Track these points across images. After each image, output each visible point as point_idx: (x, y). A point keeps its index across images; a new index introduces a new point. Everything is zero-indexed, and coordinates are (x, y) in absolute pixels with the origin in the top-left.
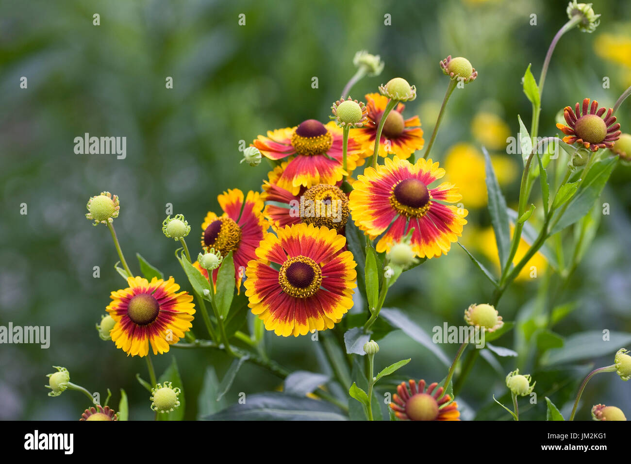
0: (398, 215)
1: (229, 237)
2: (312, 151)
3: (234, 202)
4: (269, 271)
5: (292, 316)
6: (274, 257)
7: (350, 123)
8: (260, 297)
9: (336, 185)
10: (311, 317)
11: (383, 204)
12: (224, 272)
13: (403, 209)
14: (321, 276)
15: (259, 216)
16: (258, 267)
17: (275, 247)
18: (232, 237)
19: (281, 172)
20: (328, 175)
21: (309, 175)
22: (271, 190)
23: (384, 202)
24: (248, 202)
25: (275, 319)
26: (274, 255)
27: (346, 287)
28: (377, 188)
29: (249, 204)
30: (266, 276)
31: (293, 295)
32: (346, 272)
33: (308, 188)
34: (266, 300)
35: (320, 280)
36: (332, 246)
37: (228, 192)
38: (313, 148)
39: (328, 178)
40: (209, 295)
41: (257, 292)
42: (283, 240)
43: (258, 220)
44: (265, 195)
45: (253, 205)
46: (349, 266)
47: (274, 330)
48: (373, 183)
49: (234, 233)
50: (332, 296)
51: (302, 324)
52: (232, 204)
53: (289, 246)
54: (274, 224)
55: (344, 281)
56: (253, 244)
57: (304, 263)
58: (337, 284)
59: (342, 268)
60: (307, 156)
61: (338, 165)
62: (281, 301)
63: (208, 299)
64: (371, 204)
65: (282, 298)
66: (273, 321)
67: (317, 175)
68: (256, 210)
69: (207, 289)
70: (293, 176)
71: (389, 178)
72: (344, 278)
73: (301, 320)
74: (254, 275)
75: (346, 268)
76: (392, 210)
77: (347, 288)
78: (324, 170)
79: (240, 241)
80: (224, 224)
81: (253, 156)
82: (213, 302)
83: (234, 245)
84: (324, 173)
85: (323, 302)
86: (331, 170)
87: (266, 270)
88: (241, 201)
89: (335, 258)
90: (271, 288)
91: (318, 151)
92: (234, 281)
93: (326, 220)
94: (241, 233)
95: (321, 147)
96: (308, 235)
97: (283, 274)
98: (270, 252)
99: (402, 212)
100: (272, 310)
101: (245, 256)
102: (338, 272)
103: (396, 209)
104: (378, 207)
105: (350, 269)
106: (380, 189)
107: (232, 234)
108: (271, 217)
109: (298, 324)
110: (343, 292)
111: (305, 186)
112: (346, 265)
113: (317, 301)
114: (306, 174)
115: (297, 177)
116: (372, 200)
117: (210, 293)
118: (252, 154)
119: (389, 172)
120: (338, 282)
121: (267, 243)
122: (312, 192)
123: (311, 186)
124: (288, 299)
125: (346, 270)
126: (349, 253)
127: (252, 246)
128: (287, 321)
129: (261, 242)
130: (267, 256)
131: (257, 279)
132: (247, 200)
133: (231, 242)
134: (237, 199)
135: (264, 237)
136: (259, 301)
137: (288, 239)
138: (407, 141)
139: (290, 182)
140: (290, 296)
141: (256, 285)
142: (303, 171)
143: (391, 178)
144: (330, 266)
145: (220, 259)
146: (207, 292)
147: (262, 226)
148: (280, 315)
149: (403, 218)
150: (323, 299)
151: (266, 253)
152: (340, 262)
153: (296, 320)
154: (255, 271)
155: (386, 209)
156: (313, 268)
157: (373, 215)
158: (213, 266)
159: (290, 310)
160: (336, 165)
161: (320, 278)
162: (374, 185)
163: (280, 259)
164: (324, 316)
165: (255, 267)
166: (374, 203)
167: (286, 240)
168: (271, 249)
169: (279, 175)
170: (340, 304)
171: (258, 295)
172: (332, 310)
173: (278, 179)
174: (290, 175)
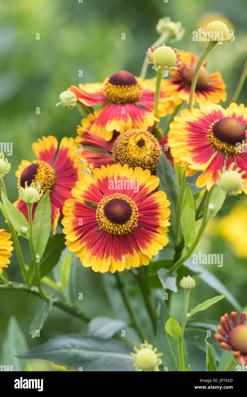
0: (217, 152)
1: (45, 179)
2: (124, 99)
3: (48, 149)
4: (85, 210)
5: (109, 252)
6: (90, 196)
7: (166, 67)
8: (77, 235)
9: (148, 130)
10: (127, 254)
11: (201, 141)
12: (41, 212)
13: (222, 145)
14: (138, 213)
15: (73, 159)
16: (75, 205)
17: (91, 187)
18: (48, 179)
19: (94, 119)
20: (140, 121)
21: (121, 121)
22: (86, 135)
23: (202, 140)
24: (62, 148)
25: (92, 256)
26: (90, 194)
27: (160, 225)
28: (194, 128)
29: (63, 149)
30: (83, 215)
31: (110, 232)
32: (159, 211)
33: (121, 133)
34: (83, 238)
35: (136, 216)
36: (146, 186)
37: (42, 139)
38: (125, 96)
39: (139, 124)
40: (27, 232)
41: (75, 230)
42: (99, 180)
43: (73, 163)
44: (79, 139)
45: (67, 150)
46: (163, 205)
47: (91, 267)
48: (189, 123)
49: (50, 175)
50: (147, 234)
51: (118, 261)
52: (46, 151)
53: (104, 185)
54: (88, 167)
55: (157, 219)
56: (68, 186)
57: (121, 200)
58: (151, 222)
59: (156, 207)
60: (118, 104)
61: (149, 112)
62: (98, 238)
63: (26, 236)
64: (189, 141)
65: (99, 235)
66: (90, 258)
67: (130, 120)
68: (71, 154)
69: (25, 226)
70: (106, 122)
71: (205, 119)
72: (158, 216)
73: (118, 257)
74: (71, 214)
75: (160, 207)
76: (211, 148)
77: (162, 226)
78: (136, 117)
79: (55, 183)
80: (40, 166)
81: (68, 99)
82: (31, 240)
83: (49, 187)
84: (136, 120)
85: (138, 239)
86: (143, 117)
87: (83, 209)
88: (56, 146)
89: (149, 198)
90: (87, 226)
91: (129, 100)
92: (51, 221)
93: (140, 162)
94: (56, 176)
95: (133, 95)
96: (123, 176)
97: (100, 211)
98: (86, 192)
99: (221, 148)
100: (88, 247)
101: (60, 197)
102: (152, 211)
103: (214, 146)
104: (197, 145)
105: (164, 208)
106: (197, 129)
107: (48, 176)
108: (85, 159)
109: (114, 261)
110: (157, 230)
111: (118, 130)
112: (160, 204)
113: (132, 238)
114: (119, 119)
115: (110, 123)
116: (190, 138)
117: (28, 231)
118: (68, 97)
119: (204, 114)
120: (153, 220)
121: (83, 184)
122: (125, 135)
123: (123, 131)
124: (105, 236)
125: (160, 209)
126: (162, 194)
127: (67, 188)
128: (104, 258)
129: (77, 182)
130: (83, 196)
131: (74, 218)
132: (61, 147)
133: (48, 184)
134: (50, 146)
135: (79, 179)
136: (76, 239)
137: (103, 180)
138: (211, 93)
139: (102, 129)
140: (107, 233)
141: (73, 223)
142: (115, 117)
143: (207, 119)
144: (145, 204)
145: (40, 193)
146: (25, 229)
147: (77, 168)
148: (97, 251)
149: (221, 155)
150: (138, 236)
151: (82, 193)
152: (154, 201)
153: (112, 257)
154: (71, 210)
155: (205, 147)
156: (131, 205)
157: (192, 152)
158: (34, 199)
159: (107, 246)
160: (147, 112)
161: (136, 215)
162: (191, 125)
163: (95, 198)
164: (139, 253)
165: (72, 206)
166: (192, 141)
167: (101, 180)
168: (87, 189)
169: (92, 122)
170: (155, 241)
171: (75, 233)
172: (147, 247)
173: (91, 126)
174: (103, 121)
